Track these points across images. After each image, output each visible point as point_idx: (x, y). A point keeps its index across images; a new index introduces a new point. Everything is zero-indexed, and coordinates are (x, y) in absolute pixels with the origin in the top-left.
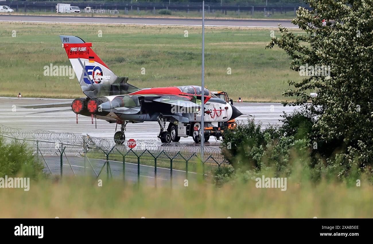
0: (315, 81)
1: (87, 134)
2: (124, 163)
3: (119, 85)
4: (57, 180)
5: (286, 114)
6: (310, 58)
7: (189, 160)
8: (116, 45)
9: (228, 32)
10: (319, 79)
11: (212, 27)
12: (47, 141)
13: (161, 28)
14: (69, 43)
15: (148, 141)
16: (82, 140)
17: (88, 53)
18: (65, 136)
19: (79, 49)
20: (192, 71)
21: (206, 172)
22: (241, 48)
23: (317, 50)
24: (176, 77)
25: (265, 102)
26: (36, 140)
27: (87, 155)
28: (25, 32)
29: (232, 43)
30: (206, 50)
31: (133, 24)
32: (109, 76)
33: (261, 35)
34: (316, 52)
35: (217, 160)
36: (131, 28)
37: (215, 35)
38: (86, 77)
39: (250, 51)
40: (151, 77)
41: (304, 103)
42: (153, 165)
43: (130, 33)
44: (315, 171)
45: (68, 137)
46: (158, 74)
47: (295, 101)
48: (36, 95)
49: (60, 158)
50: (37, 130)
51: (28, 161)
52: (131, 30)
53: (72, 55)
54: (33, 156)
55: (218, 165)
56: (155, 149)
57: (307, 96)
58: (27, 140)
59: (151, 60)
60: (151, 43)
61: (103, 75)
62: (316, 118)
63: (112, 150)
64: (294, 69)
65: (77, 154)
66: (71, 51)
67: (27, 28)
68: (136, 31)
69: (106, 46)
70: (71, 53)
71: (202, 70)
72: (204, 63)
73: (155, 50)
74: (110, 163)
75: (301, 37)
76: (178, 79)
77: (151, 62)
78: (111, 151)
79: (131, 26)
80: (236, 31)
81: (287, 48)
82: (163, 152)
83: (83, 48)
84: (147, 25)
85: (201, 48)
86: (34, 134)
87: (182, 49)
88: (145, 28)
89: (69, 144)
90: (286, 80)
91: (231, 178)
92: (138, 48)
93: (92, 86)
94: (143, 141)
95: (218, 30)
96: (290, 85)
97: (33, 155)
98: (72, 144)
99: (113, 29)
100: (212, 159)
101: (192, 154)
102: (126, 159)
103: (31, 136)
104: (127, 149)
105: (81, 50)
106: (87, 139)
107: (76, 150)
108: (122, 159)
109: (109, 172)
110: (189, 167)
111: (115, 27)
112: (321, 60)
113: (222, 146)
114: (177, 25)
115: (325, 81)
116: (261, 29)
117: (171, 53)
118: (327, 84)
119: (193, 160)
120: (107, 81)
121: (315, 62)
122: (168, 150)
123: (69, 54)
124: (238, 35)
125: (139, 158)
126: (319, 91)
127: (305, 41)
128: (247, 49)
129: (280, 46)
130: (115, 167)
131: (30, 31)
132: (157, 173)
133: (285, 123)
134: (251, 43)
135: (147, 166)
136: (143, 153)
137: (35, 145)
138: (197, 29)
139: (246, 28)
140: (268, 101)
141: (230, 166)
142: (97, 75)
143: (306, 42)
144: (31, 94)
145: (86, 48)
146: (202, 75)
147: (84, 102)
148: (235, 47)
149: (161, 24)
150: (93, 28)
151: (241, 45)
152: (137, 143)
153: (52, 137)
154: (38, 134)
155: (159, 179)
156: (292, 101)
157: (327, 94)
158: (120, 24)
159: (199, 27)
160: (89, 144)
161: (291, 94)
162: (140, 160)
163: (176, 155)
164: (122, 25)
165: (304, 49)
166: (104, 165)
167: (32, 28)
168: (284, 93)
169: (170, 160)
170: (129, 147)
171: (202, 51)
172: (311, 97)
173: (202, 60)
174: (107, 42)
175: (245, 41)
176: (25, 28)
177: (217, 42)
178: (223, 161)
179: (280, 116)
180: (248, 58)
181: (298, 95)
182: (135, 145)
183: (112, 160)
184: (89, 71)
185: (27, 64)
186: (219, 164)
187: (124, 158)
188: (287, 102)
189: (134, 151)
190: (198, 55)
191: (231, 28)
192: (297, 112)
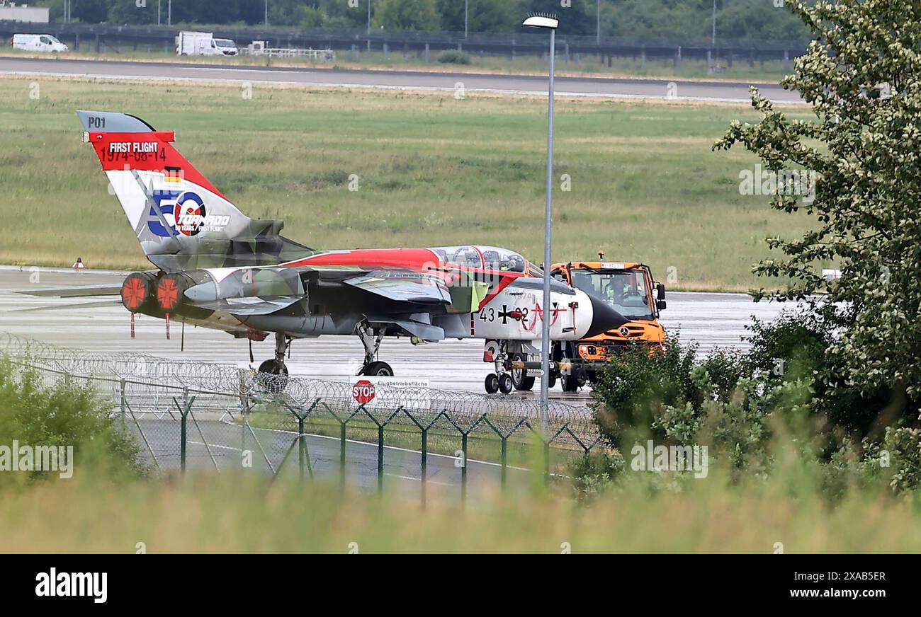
0: (836, 241)
1: (250, 366)
2: (343, 442)
3: (253, 240)
4: (171, 480)
5: (760, 322)
6: (823, 179)
7: (509, 435)
8: (327, 140)
9: (614, 110)
10: (845, 233)
11: (572, 96)
12: (148, 381)
13: (443, 98)
14: (106, 130)
15: (405, 386)
16: (238, 381)
17: (161, 157)
18: (193, 369)
19: (135, 147)
20: (520, 209)
21: (552, 466)
22: (648, 152)
23: (843, 160)
24: (479, 225)
25: (705, 292)
26: (119, 379)
27: (250, 418)
28: (96, 102)
29: (624, 139)
30: (557, 156)
31: (373, 86)
32: (225, 217)
33: (699, 119)
34: (839, 165)
35: (582, 436)
36: (366, 97)
37: (580, 119)
38: (154, 219)
39: (670, 161)
40: (416, 223)
41: (807, 296)
42: (419, 448)
43: (364, 108)
44: (831, 469)
45: (202, 372)
46: (433, 215)
47: (784, 290)
48: (121, 264)
49: (180, 426)
50: (121, 353)
51: (97, 432)
52: (367, 103)
53: (113, 161)
54: (113, 420)
55: (584, 450)
56: (423, 406)
57: (815, 277)
58: (97, 379)
59: (416, 180)
60: (418, 137)
61: (207, 214)
62: (837, 333)
63: (313, 406)
64: (783, 206)
65: (223, 416)
66: (111, 151)
67: (102, 93)
68: (380, 105)
69: (301, 141)
70: (111, 158)
71: (547, 205)
72: (553, 189)
73: (428, 154)
74: (307, 440)
75: (802, 126)
76: (483, 229)
77: (416, 183)
78: (310, 410)
79: (366, 91)
80: (635, 109)
81: (765, 152)
82: (445, 414)
83: (146, 143)
84: (407, 89)
85: (546, 149)
86: (114, 362)
87: (495, 151)
88: (402, 98)
89: (203, 389)
90: (760, 234)
91: (616, 483)
92: (384, 148)
93: (171, 243)
94: (393, 386)
95: (589, 105)
96: (771, 247)
97: (111, 416)
98: (211, 391)
99: (320, 99)
100: (570, 435)
101: (518, 421)
102: (349, 431)
103: (105, 368)
104: (351, 404)
105: (141, 149)
106: (251, 379)
107: (222, 407)
108: (339, 430)
109: (305, 462)
110: (509, 453)
111: (326, 93)
112: (853, 187)
113: (594, 403)
114: (484, 92)
115: (863, 239)
116: (697, 104)
117: (468, 163)
118: (865, 248)
119: (521, 436)
120: (219, 229)
121: (836, 191)
122: (457, 409)
123: (104, 160)
124: (640, 118)
125: (381, 429)
126: (846, 265)
127: (812, 137)
128: (664, 154)
129: (749, 145)
130: (322, 449)
131: (109, 101)
132: (427, 466)
133: (756, 346)
134: (674, 140)
135: (404, 452)
136: (393, 416)
137: (118, 391)
138: (535, 102)
139: (662, 102)
140: (715, 287)
141: (615, 452)
142: (187, 213)
143: (815, 140)
144: (107, 262)
145: (156, 144)
146: (546, 219)
147: (151, 282)
148: (631, 149)
149: (442, 89)
150: (268, 95)
151: (648, 145)
152: (376, 391)
153: (161, 372)
154: (123, 365)
155: (433, 483)
156: (775, 290)
157: (864, 273)
158: (337, 85)
159: (540, 98)
160: (254, 392)
161: (773, 270)
162: (385, 434)
163: (477, 423)
164: (344, 90)
165: (810, 155)
166: (293, 445)
167: (113, 92)
168: (756, 268)
169: (462, 435)
170: (356, 401)
171: (547, 158)
172: (824, 280)
173: (546, 182)
174: (304, 132)
175: (659, 135)
176: (97, 93)
177: (585, 137)
178: (598, 440)
179: (746, 326)
180: (665, 176)
181: (792, 274)
182: (373, 395)
183: (313, 433)
184: (164, 203)
185: (99, 185)
186: (587, 447)
187: (343, 427)
188: (762, 291)
189: (368, 411)
190: (536, 169)
191: (621, 100)
192: (787, 317)
